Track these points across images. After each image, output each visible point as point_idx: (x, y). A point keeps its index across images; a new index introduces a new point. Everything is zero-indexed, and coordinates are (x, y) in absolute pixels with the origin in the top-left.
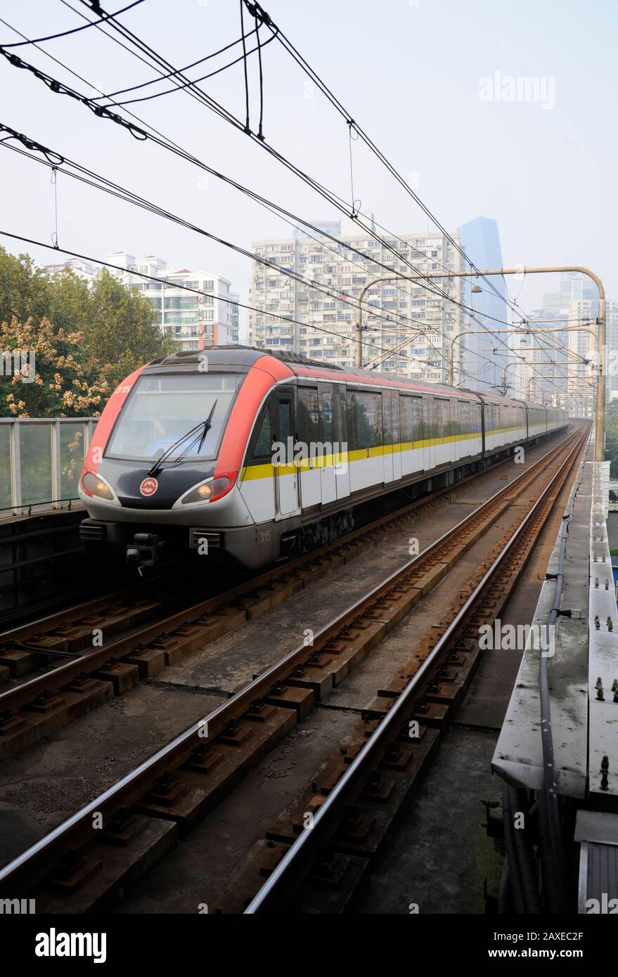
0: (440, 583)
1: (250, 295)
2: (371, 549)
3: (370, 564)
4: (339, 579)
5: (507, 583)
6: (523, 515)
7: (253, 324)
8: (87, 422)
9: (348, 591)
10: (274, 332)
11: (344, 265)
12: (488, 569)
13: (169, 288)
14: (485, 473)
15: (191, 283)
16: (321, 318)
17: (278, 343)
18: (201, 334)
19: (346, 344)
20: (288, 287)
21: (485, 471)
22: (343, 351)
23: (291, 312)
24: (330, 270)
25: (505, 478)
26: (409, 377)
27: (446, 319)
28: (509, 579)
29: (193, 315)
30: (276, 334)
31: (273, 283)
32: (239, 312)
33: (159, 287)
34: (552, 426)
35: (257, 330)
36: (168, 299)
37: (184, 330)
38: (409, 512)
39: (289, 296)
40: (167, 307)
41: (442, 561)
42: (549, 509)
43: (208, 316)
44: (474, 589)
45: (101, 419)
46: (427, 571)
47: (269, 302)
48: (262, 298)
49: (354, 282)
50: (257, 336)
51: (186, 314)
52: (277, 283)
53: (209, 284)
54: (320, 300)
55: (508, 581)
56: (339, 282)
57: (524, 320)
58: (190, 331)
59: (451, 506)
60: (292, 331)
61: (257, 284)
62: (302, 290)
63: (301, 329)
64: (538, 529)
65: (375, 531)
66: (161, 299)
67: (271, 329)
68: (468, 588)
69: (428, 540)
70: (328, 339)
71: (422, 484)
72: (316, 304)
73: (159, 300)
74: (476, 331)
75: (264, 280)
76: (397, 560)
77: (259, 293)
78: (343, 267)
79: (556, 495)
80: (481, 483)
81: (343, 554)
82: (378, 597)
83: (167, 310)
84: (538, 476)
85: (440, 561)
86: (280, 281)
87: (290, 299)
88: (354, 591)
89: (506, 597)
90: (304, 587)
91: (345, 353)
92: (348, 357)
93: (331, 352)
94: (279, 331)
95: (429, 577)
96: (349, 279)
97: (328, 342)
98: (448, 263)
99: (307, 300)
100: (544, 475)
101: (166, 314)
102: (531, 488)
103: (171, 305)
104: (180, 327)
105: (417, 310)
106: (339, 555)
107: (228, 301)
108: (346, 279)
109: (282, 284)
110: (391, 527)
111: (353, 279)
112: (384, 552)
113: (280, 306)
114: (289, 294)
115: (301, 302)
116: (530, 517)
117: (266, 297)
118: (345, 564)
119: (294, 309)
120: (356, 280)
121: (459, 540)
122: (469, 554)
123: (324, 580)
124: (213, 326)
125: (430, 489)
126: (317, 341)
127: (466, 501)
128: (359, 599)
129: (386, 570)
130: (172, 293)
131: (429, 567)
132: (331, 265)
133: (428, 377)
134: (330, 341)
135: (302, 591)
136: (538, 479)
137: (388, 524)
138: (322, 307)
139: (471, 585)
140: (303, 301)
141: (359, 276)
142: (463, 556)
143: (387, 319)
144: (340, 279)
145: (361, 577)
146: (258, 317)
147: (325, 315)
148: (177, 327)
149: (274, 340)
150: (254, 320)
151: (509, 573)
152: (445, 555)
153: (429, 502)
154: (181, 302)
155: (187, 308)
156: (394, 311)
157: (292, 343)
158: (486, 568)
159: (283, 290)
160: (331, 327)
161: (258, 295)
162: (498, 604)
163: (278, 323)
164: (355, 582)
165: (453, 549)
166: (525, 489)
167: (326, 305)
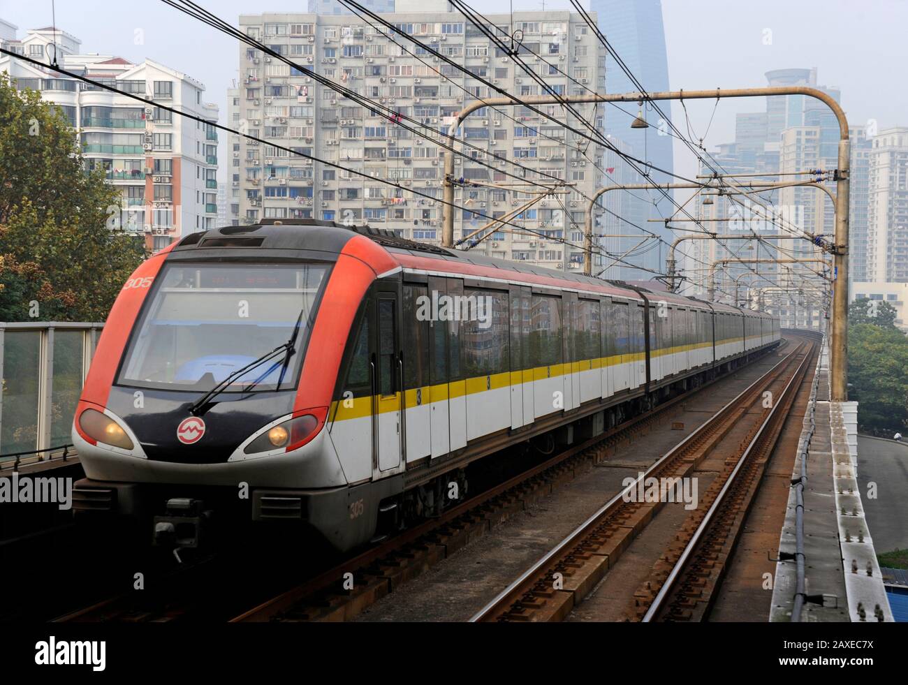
0: (599, 585)
1: (236, 109)
2: (483, 536)
3: (487, 556)
4: (443, 579)
5: (704, 585)
6: (716, 487)
7: (242, 161)
8: (87, 330)
9: (459, 596)
10: (279, 174)
11: (401, 63)
12: (674, 565)
13: (90, 89)
14: (650, 417)
15: (131, 83)
16: (359, 154)
17: (284, 194)
18: (150, 175)
19: (402, 200)
20: (302, 99)
21: (649, 413)
22: (397, 211)
23: (309, 141)
24: (376, 71)
25: (679, 427)
26: (509, 257)
27: (573, 160)
28: (707, 579)
29: (136, 141)
30: (282, 179)
31: (277, 91)
32: (219, 139)
33: (70, 87)
34: (753, 343)
35: (249, 170)
36: (87, 110)
37: (118, 166)
38: (534, 479)
39: (305, 114)
40: (86, 123)
41: (599, 552)
42: (758, 476)
43: (162, 143)
44: (655, 594)
45: (106, 326)
46: (579, 566)
47: (270, 123)
48: (258, 115)
49: (417, 93)
50: (248, 180)
51: (121, 138)
52: (284, 90)
53: (165, 88)
54: (359, 123)
55: (706, 583)
56: (391, 93)
57: (716, 173)
58: (128, 169)
59: (597, 471)
60: (310, 175)
61: (249, 90)
62: (327, 104)
63: (325, 172)
64: (744, 507)
65: (486, 506)
66: (74, 108)
67: (273, 171)
68: (647, 592)
69: (570, 521)
70: (371, 189)
71: (560, 432)
72: (352, 130)
73: (71, 110)
74: (630, 186)
75: (261, 84)
76: (526, 552)
77: (253, 107)
78: (398, 68)
79: (768, 453)
80: (642, 435)
81: (443, 541)
82: (513, 601)
83: (87, 130)
84: (734, 424)
85: (595, 553)
86: (289, 87)
87: (307, 119)
88: (469, 596)
89: (706, 605)
90: (390, 591)
91: (400, 213)
92: (405, 221)
93: (377, 211)
94: (288, 172)
95: (584, 576)
96: (409, 88)
97: (371, 195)
98: (577, 65)
99: (336, 122)
100: (743, 424)
101: (84, 135)
102: (725, 444)
103: (94, 121)
104: (111, 161)
105: (523, 143)
106: (438, 542)
107: (198, 119)
108: (403, 87)
109: (293, 93)
110: (509, 502)
111: (416, 88)
112: (503, 539)
113: (288, 129)
114: (305, 110)
115: (328, 126)
116: (729, 488)
117: (265, 113)
118: (446, 557)
119: (313, 136)
120: (420, 90)
121: (621, 521)
122: (638, 544)
123: (417, 581)
124: (171, 160)
125: (570, 441)
126: (353, 193)
127: (619, 462)
128: (482, 607)
129: (511, 565)
130: (93, 98)
131: (579, 562)
132: (378, 62)
133: (541, 257)
134: (375, 193)
135: (388, 597)
136: (735, 430)
137: (504, 496)
138: (362, 135)
139: (649, 587)
140: (330, 122)
141: (426, 83)
142: (628, 546)
143: (473, 160)
144: (394, 87)
145: (475, 576)
146: (250, 148)
147: (366, 150)
148: (105, 160)
149: (279, 189)
150: (243, 155)
151: (706, 571)
152: (602, 544)
153: (564, 463)
154: (113, 116)
155: (124, 127)
156: (484, 145)
157: (310, 195)
158: (670, 564)
159: (294, 103)
160: (377, 169)
161: (251, 110)
162: (694, 614)
163: (285, 160)
164: (467, 584)
165: (612, 535)
166: (714, 446)
167: (370, 131)
